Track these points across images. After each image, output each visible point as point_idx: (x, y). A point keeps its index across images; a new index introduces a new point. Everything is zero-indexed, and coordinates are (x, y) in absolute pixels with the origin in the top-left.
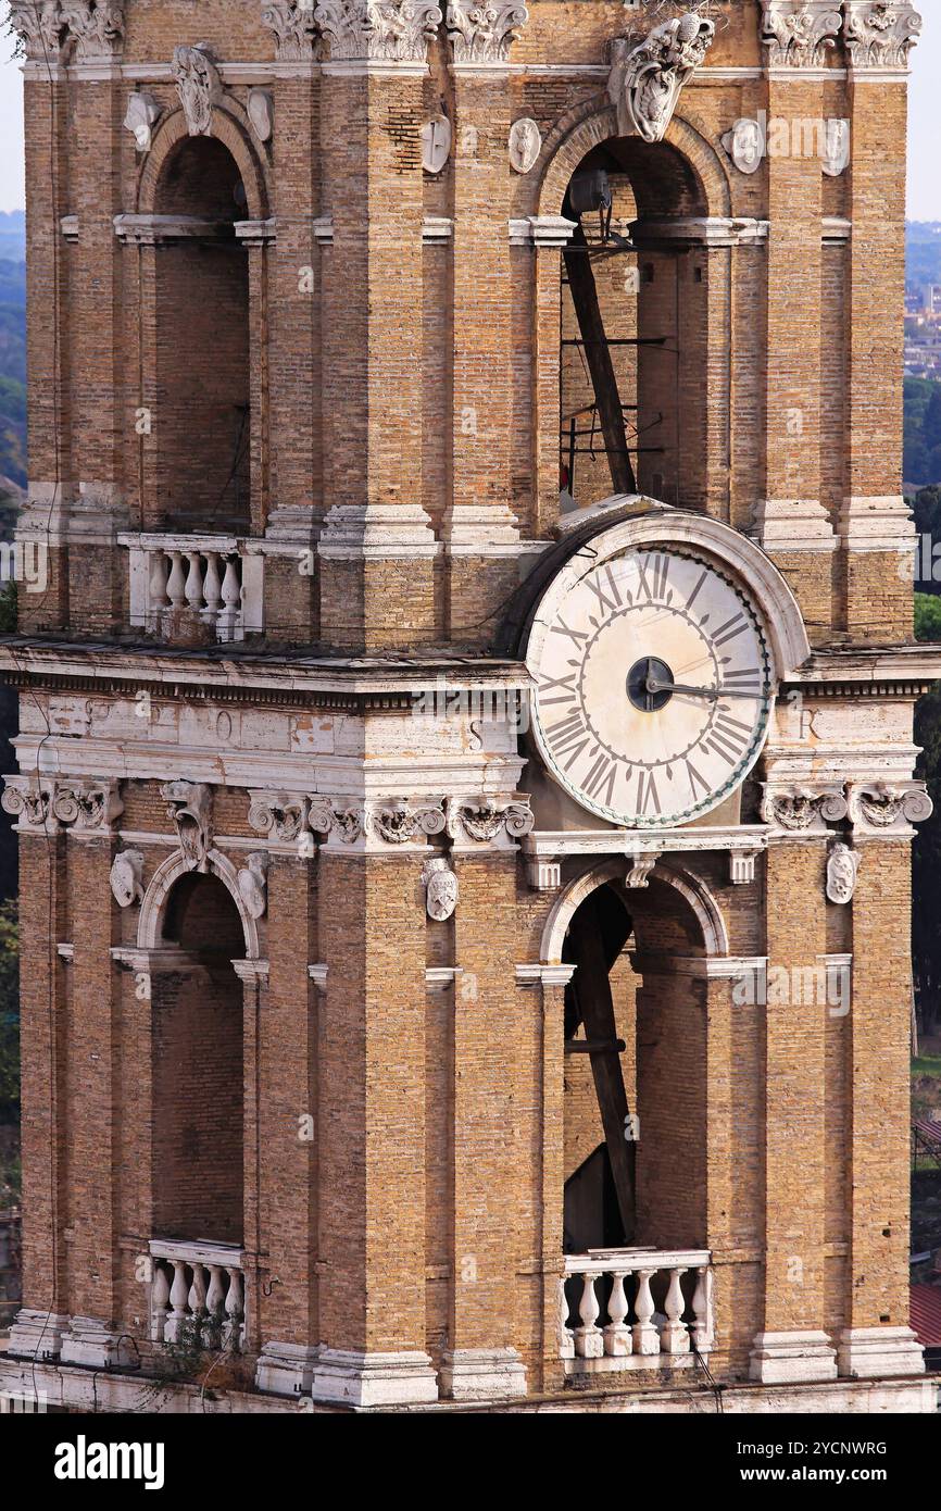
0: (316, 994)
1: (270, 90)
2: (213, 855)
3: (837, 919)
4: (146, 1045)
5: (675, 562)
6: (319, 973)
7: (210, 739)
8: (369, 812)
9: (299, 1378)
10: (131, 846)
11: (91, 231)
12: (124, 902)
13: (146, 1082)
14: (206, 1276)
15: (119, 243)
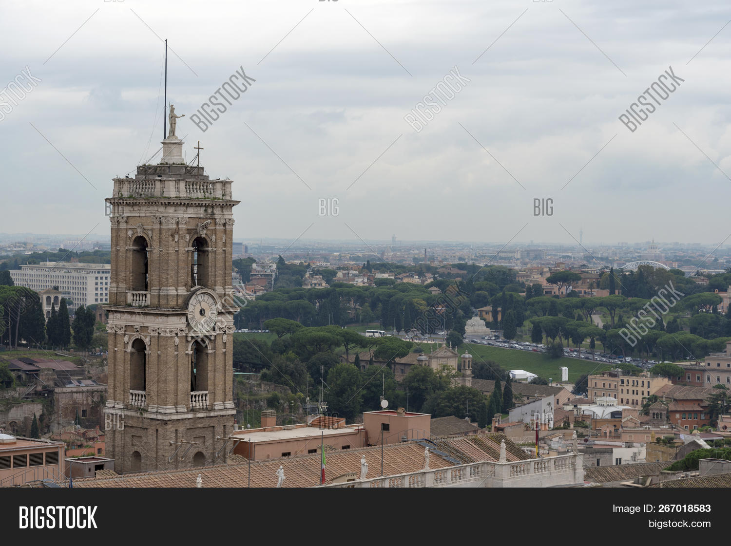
0: (159, 356)
1: (152, 230)
2: (141, 336)
3: (224, 345)
4: (129, 363)
5: (206, 295)
6: (159, 352)
7: (141, 320)
8: (168, 331)
9: (156, 410)
10: (127, 334)
11: (123, 248)
12: (126, 342)
13: (129, 368)
14: (139, 395)
15: (126, 250)
